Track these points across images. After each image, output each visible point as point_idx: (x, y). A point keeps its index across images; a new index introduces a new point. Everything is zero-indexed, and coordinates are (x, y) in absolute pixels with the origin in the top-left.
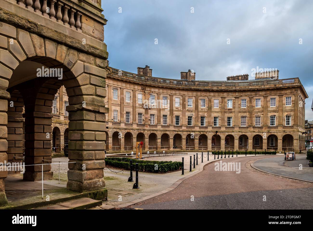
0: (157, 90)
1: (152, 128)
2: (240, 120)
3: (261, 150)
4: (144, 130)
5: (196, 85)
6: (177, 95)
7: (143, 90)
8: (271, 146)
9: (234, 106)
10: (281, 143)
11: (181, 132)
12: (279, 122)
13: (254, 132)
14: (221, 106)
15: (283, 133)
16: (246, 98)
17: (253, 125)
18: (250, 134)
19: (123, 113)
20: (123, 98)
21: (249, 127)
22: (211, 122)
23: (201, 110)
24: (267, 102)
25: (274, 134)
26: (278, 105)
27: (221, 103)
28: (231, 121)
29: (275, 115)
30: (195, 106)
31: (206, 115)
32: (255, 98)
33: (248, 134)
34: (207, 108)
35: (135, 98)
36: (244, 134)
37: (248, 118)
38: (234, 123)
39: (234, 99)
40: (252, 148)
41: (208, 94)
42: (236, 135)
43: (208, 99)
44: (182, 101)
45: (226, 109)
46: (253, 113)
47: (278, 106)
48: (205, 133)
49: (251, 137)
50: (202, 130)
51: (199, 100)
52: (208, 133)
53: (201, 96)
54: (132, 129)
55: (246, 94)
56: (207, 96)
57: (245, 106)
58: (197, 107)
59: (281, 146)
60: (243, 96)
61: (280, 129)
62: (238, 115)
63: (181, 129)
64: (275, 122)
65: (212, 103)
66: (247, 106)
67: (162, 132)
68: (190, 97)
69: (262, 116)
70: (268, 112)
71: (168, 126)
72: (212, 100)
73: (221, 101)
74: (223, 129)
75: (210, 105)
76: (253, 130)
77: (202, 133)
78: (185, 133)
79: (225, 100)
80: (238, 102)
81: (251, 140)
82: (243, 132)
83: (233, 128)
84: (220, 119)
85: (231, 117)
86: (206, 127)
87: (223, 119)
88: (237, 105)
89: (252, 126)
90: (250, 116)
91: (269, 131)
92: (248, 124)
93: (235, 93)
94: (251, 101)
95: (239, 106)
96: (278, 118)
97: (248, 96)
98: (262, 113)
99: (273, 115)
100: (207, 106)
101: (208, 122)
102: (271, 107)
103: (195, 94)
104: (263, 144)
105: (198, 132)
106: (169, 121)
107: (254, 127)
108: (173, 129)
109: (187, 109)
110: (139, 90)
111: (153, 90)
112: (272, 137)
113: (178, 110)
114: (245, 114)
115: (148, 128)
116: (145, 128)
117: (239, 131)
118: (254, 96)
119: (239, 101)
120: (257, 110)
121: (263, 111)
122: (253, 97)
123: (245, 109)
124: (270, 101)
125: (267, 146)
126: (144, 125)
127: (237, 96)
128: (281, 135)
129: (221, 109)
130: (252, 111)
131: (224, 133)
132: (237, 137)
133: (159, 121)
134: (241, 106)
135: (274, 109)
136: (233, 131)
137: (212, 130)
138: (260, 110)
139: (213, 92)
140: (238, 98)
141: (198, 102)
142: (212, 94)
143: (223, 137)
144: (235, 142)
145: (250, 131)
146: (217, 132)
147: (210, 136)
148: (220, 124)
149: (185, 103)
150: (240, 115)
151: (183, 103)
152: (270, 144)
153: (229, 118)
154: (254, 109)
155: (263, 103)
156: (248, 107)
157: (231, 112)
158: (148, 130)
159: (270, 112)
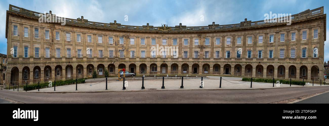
0: (211, 35)
1: (205, 61)
2: (279, 53)
3: (295, 79)
4: (199, 62)
5: (244, 26)
6: (228, 35)
7: (199, 36)
8: (303, 76)
9: (275, 40)
10: (310, 74)
11: (230, 63)
12: (309, 54)
13: (290, 63)
14: (264, 41)
15: (311, 64)
16: (284, 32)
17: (290, 57)
18: (287, 65)
19: (181, 52)
20: (181, 43)
21: (286, 58)
22: (256, 55)
23: (248, 46)
24: (300, 35)
25: (305, 65)
26: (308, 37)
27: (264, 39)
28: (272, 54)
29: (306, 48)
30: (243, 43)
31: (252, 49)
32: (291, 32)
33: (285, 65)
34: (253, 44)
35: (192, 42)
36: (282, 64)
37: (285, 51)
38: (274, 56)
39: (275, 34)
40: (288, 77)
41: (254, 32)
42: (276, 66)
43: (254, 36)
44: (232, 40)
45: (268, 44)
46: (289, 46)
47: (308, 39)
48: (250, 64)
49: (287, 67)
50: (248, 61)
51: (246, 38)
52: (252, 63)
53: (248, 34)
54: (188, 62)
55: (285, 29)
56: (253, 34)
57: (284, 41)
58: (244, 43)
59: (310, 76)
60: (282, 31)
61: (309, 60)
62: (277, 49)
63: (230, 61)
64: (306, 54)
65: (257, 40)
66: (285, 39)
67: (214, 63)
68: (239, 36)
69: (296, 48)
70: (301, 44)
71: (220, 59)
72: (257, 36)
73: (264, 37)
74: (265, 60)
75: (255, 41)
76: (289, 61)
77: (248, 64)
78: (233, 63)
79: (268, 36)
80: (278, 37)
81: (287, 70)
82: (281, 63)
83: (273, 59)
84: (263, 52)
85: (272, 51)
86: (252, 59)
87: (265, 52)
88: (277, 40)
89: (288, 58)
90: (287, 49)
91: (301, 62)
92: (285, 56)
93: (276, 28)
94: (288, 35)
95: (279, 40)
96: (308, 50)
97: (286, 30)
98: (297, 46)
99: (304, 47)
100: (253, 42)
101: (253, 55)
102: (303, 40)
103: (243, 33)
104: (297, 74)
105: (244, 63)
106: (221, 55)
107: (290, 59)
108: (224, 61)
109: (236, 46)
110: (196, 37)
111: (208, 35)
112: (304, 68)
113: (229, 47)
114: (283, 47)
115: (202, 60)
116: (200, 60)
117: (278, 62)
118: (291, 30)
119: (279, 35)
120: (293, 44)
121: (297, 44)
122: (289, 31)
123: (283, 43)
124: (302, 35)
125: (299, 75)
126: (199, 59)
127: (277, 31)
128: (310, 66)
129: (264, 44)
130: (288, 44)
131: (266, 63)
132: (276, 67)
133: (212, 56)
134: (280, 40)
135: (305, 42)
136: (273, 62)
137: (256, 61)
138: (295, 43)
139: (258, 30)
140: (278, 33)
141: (246, 40)
142: (257, 31)
143: (265, 67)
144: (275, 71)
145: (286, 62)
146: (260, 63)
147: (254, 66)
148: (263, 56)
149: (234, 41)
150: (279, 48)
151: (233, 41)
152: (302, 74)
153: (271, 51)
154: (290, 42)
155: (297, 36)
156: (286, 41)
157: (272, 46)
158: (202, 62)
159: (302, 44)
